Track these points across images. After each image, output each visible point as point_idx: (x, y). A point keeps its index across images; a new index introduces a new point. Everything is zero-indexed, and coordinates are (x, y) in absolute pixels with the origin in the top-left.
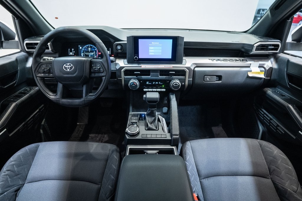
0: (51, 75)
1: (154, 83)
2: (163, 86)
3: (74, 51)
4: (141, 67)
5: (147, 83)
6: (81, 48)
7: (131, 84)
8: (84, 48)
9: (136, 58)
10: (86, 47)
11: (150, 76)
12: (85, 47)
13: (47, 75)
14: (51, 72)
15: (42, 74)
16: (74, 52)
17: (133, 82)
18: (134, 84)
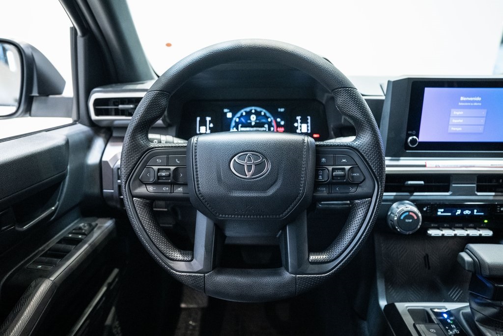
0: (180, 189)
1: (459, 212)
2: (486, 221)
3: (210, 122)
4: (425, 166)
5: (439, 213)
6: (229, 115)
7: (402, 218)
8: (239, 115)
9: (413, 141)
10: (244, 114)
11: (448, 192)
12: (242, 114)
13: (166, 189)
14: (181, 181)
15: (151, 189)
16: (212, 125)
17: (409, 211)
18: (409, 217)
